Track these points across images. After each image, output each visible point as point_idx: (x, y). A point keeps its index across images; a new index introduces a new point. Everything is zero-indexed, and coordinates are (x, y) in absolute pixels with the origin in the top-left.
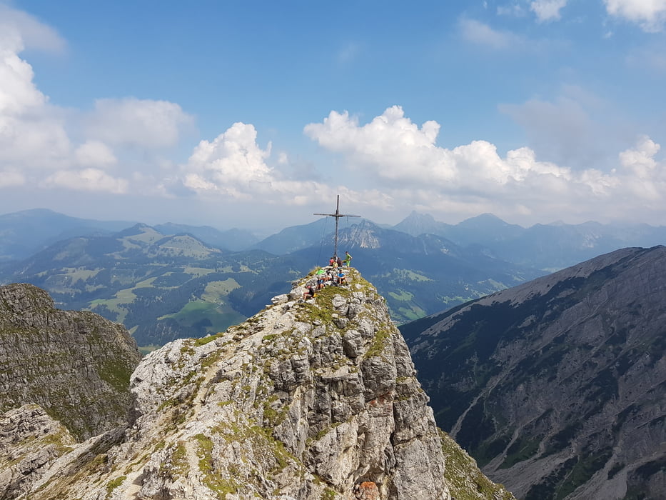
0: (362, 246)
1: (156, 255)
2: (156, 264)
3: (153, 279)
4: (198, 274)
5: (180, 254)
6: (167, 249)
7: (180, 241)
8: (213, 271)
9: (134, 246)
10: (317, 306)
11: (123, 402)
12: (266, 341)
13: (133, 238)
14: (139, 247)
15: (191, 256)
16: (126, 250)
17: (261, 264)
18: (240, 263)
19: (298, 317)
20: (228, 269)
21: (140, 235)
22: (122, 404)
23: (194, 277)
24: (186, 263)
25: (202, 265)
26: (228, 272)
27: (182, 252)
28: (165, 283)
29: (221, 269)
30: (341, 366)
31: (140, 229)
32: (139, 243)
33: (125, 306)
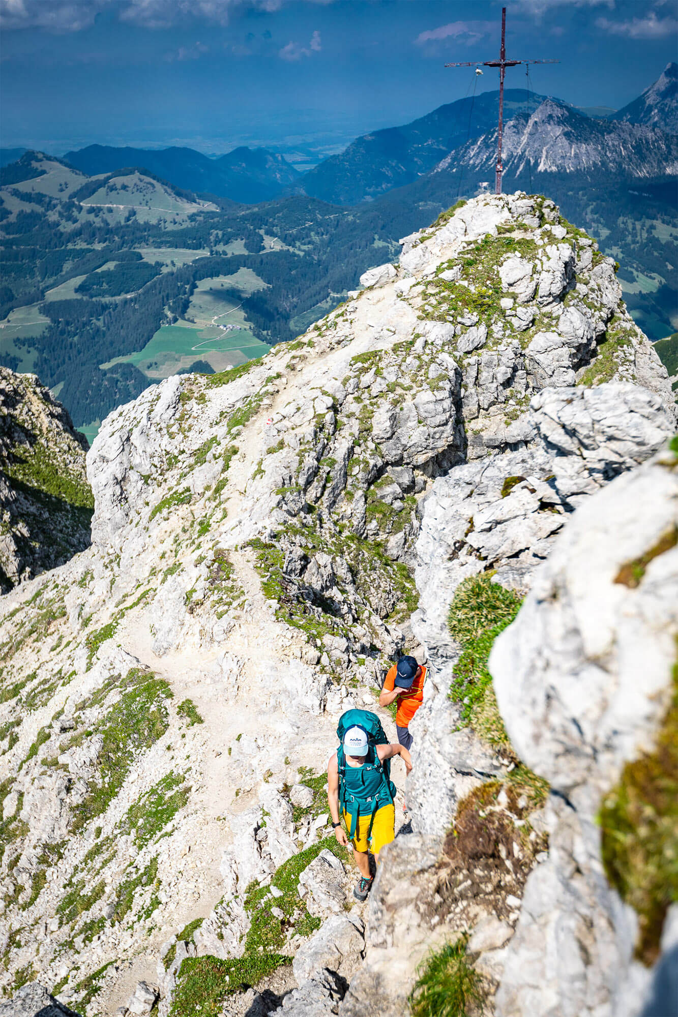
0: (541, 168)
1: (77, 225)
2: (81, 245)
3: (78, 281)
4: (173, 264)
5: (128, 219)
6: (100, 209)
7: (124, 187)
8: (205, 253)
9: (28, 207)
10: (465, 283)
11: (61, 531)
12: (359, 365)
13: (24, 186)
14: (39, 209)
15: (154, 222)
16: (12, 218)
17: (310, 229)
18: (262, 232)
19: (424, 311)
20: (237, 248)
21: (38, 179)
22: (60, 535)
23: (165, 270)
24: (143, 240)
25: (181, 240)
26: (237, 253)
27: (133, 213)
28: (105, 286)
29: (220, 248)
30: (522, 412)
31: (35, 164)
32: (39, 198)
33: (30, 342)
